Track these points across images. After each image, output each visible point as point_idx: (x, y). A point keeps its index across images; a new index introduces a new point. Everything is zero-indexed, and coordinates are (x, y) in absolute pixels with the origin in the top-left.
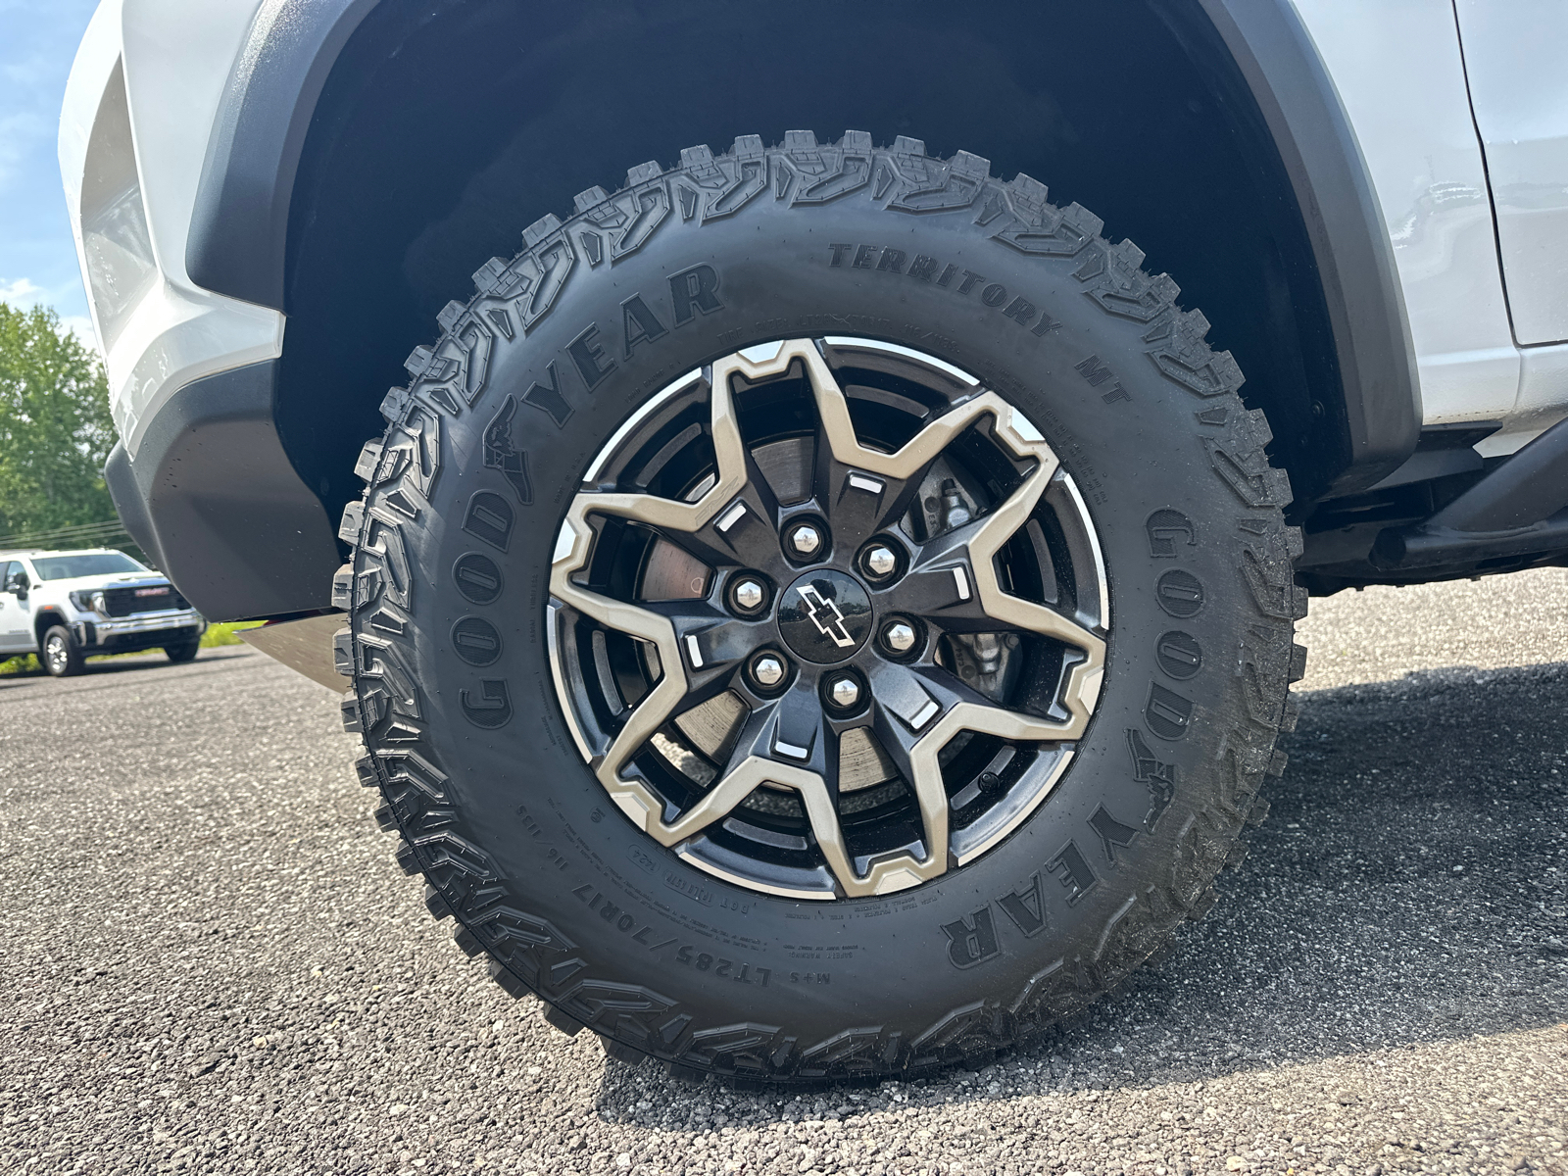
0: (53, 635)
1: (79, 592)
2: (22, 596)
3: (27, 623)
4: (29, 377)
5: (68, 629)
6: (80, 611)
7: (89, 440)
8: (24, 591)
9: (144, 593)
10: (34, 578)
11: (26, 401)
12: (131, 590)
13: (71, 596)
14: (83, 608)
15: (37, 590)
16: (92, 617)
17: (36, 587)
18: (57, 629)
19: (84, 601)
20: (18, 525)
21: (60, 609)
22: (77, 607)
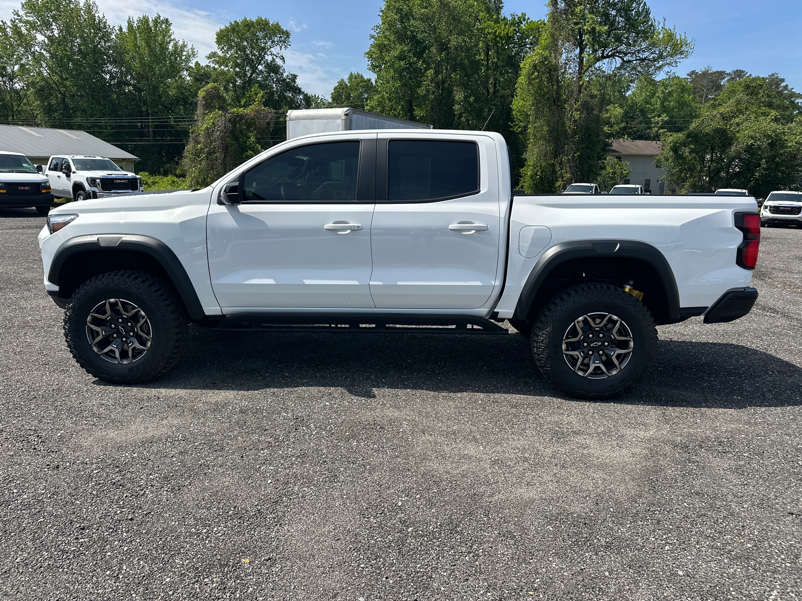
0: (80, 194)
1: (90, 178)
2: (68, 176)
3: (69, 187)
4: (81, 37)
5: (86, 193)
6: (91, 186)
7: (110, 72)
8: (69, 173)
9: (117, 181)
10: (73, 168)
11: (80, 50)
12: (112, 180)
13: (87, 179)
14: (92, 185)
15: (74, 174)
16: (95, 189)
17: (74, 172)
18: (81, 192)
19: (92, 181)
20: (74, 112)
21: (83, 184)
22: (89, 184)
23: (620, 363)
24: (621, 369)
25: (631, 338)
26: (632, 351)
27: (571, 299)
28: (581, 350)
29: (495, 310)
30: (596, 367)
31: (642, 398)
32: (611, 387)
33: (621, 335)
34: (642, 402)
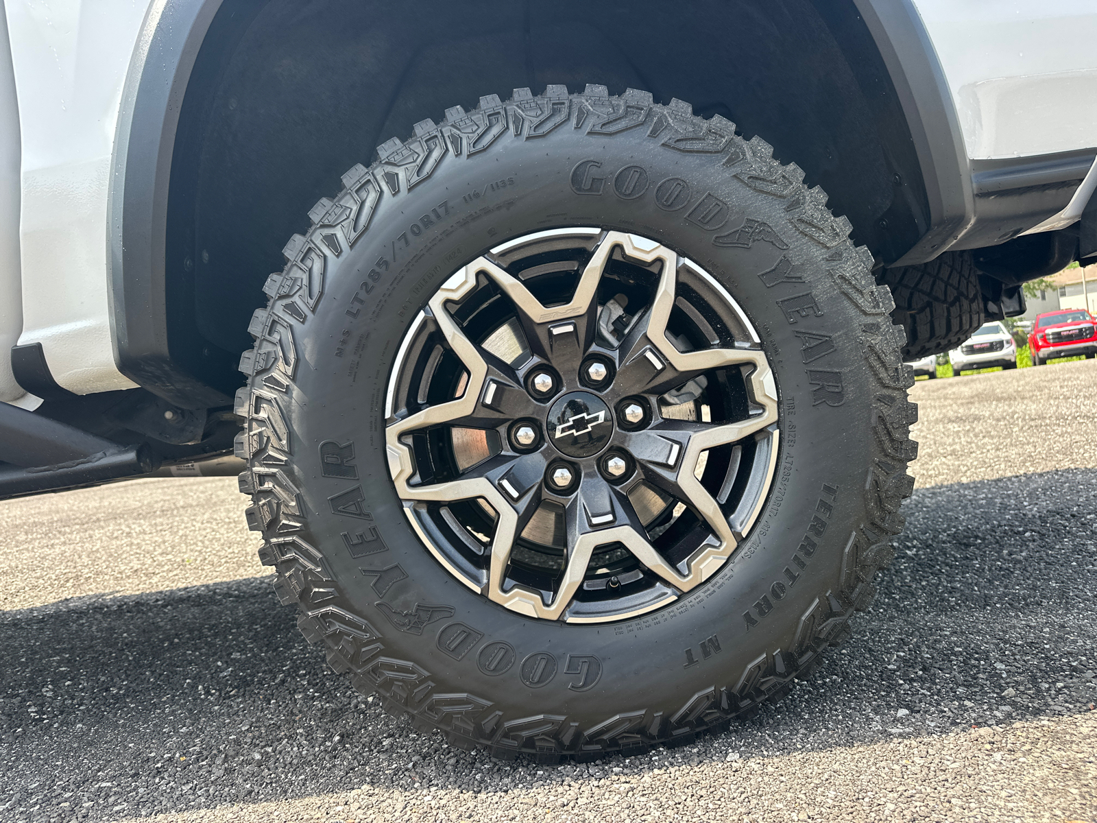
23: (728, 509)
24: (737, 535)
25: (755, 347)
26: (778, 424)
27: (379, 172)
28: (504, 469)
29: (25, 339)
30: (600, 553)
31: (892, 687)
32: (706, 654)
33: (696, 342)
34: (903, 712)
